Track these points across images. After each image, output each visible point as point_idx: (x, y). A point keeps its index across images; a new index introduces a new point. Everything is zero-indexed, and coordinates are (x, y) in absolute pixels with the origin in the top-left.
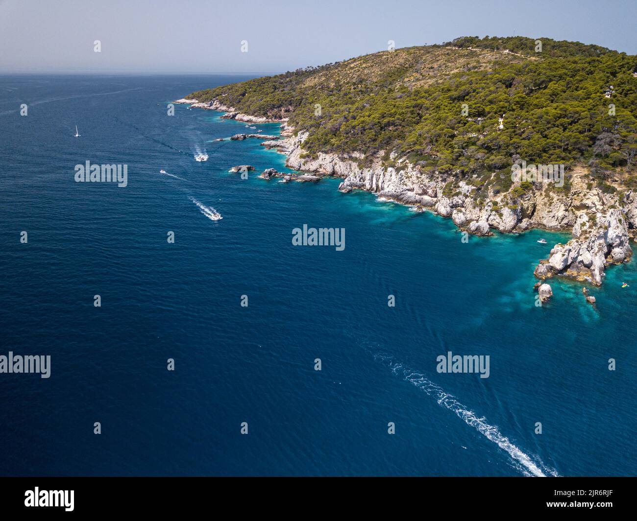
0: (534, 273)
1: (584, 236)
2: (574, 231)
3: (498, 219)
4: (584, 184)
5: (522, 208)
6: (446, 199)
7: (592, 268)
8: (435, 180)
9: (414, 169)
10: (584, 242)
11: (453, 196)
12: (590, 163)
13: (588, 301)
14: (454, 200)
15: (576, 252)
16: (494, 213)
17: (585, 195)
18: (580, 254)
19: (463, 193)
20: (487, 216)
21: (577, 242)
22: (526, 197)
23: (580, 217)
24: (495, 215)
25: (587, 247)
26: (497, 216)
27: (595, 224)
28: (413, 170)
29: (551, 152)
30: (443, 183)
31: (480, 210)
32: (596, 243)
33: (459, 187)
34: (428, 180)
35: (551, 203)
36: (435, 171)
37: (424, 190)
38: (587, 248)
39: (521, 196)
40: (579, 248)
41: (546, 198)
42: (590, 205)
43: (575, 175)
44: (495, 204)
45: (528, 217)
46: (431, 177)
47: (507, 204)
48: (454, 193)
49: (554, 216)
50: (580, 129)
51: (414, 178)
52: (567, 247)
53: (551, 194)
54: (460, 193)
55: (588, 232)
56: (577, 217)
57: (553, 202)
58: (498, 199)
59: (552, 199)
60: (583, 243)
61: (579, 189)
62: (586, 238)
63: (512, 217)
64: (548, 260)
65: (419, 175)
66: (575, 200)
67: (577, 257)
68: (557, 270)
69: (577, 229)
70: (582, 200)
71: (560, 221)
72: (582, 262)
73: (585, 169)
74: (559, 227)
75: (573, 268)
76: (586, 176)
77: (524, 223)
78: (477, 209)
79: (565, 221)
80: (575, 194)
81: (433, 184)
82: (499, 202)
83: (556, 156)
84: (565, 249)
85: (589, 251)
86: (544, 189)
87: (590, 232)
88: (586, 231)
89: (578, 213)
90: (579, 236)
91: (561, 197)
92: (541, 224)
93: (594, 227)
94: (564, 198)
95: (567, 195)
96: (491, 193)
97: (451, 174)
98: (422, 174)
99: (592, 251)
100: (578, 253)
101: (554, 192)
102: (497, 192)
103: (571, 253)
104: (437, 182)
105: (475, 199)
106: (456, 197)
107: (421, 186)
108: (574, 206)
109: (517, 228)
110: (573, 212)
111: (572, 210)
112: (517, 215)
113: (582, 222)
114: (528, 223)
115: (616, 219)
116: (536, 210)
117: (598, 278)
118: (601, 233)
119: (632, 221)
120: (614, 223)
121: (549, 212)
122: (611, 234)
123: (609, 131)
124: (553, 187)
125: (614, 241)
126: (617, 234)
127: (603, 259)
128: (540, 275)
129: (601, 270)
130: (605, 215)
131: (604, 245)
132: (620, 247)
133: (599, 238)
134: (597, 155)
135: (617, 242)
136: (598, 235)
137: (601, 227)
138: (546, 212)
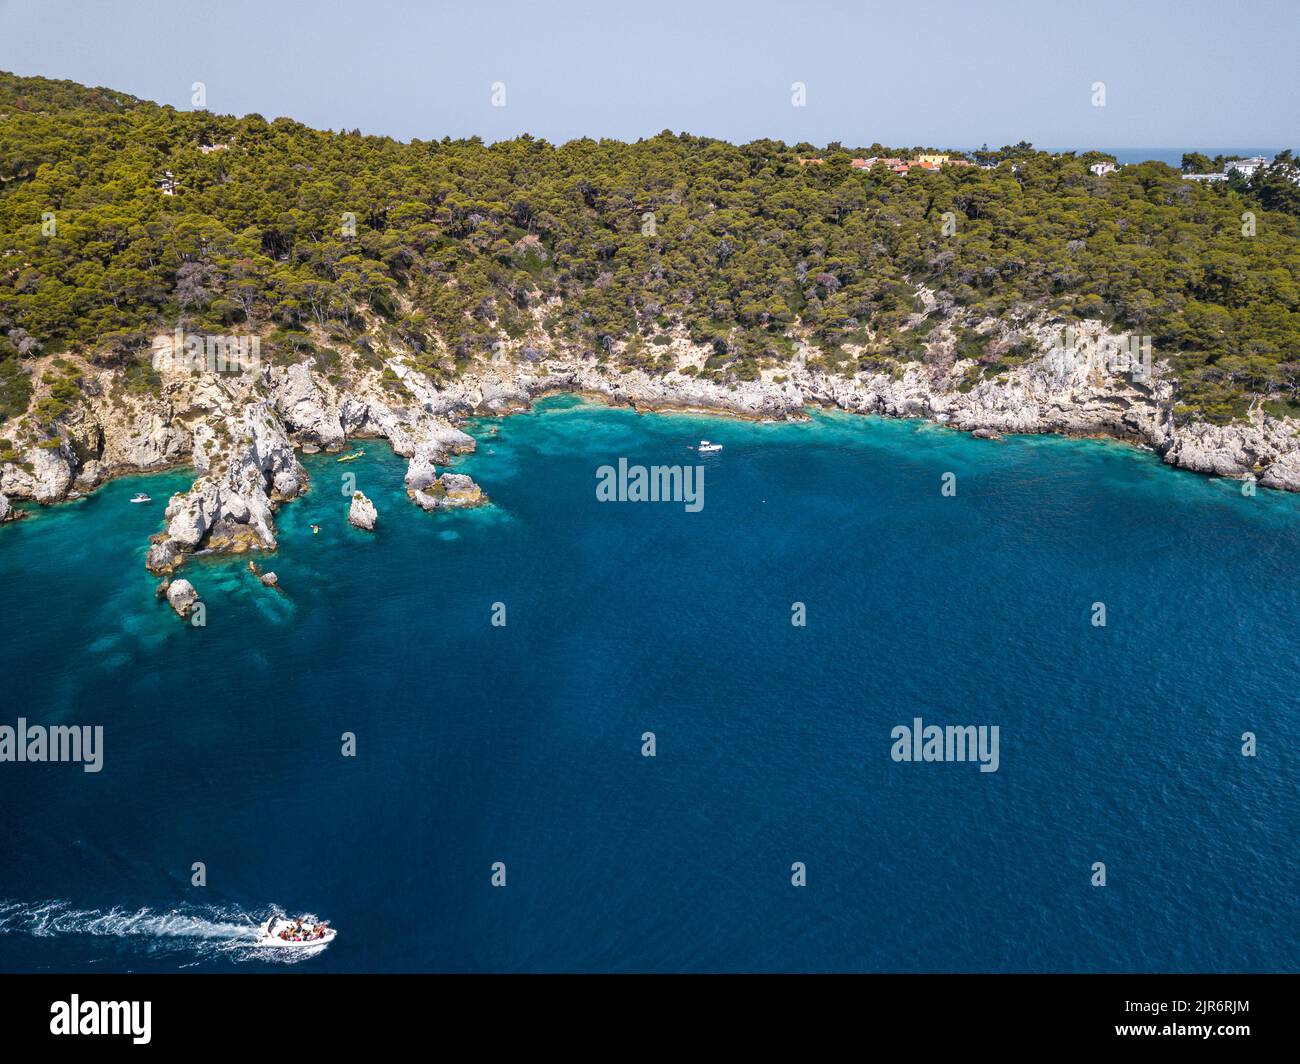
0: (148, 566)
1: (218, 467)
2: (195, 463)
3: (25, 478)
5: (73, 442)
7: (252, 521)
10: (220, 477)
12: (180, 325)
13: (266, 584)
15: (214, 501)
16: (8, 466)
17: (192, 389)
18: (222, 501)
21: (209, 480)
22: (74, 417)
23: (198, 433)
24: (14, 469)
26: (20, 471)
27: (230, 440)
29: (94, 313)
32: (242, 473)
35: (132, 418)
38: (230, 486)
39: (61, 415)
40: (216, 493)
41: (117, 410)
42: (209, 405)
45: (93, 457)
47: (34, 439)
49: (147, 443)
50: (137, 261)
52: (194, 496)
53: (125, 399)
55: (222, 457)
56: (193, 434)
57: (136, 415)
58: (8, 434)
59: (132, 409)
60: (220, 479)
61: (178, 380)
62: (223, 469)
63: (55, 466)
64: (166, 533)
66: (178, 401)
67: (218, 510)
68: (190, 545)
69: (200, 457)
70: (190, 400)
71: (162, 449)
72: (230, 515)
74: (165, 461)
75: (219, 531)
77: (90, 472)
79: (173, 447)
80: (173, 390)
82: (12, 440)
83: (108, 321)
84: (191, 502)
85: (235, 491)
86: (107, 393)
87: (226, 456)
88: (218, 456)
89: (193, 425)
90: (207, 468)
91: (147, 402)
92: (126, 465)
93: (229, 444)
94: (155, 401)
95: (158, 395)
99: (241, 490)
100: (218, 501)
101: (130, 394)
102: (1, 420)
103: (205, 505)
108: (179, 414)
109: (76, 485)
110: (181, 426)
111: (178, 421)
112: (67, 458)
113: (205, 441)
114: (98, 470)
115: (261, 421)
116: (106, 438)
117: (268, 536)
118: (245, 452)
119: (288, 418)
120: (261, 429)
121: (133, 436)
122: (262, 451)
123: (193, 259)
124: (126, 384)
125: (271, 460)
126: (271, 447)
127: (265, 498)
128: (160, 566)
129: (267, 520)
130: (241, 419)
131: (258, 473)
132: (285, 469)
133: (245, 462)
134: (188, 308)
135: (278, 462)
136: (241, 458)
137: (241, 442)
138: (128, 437)
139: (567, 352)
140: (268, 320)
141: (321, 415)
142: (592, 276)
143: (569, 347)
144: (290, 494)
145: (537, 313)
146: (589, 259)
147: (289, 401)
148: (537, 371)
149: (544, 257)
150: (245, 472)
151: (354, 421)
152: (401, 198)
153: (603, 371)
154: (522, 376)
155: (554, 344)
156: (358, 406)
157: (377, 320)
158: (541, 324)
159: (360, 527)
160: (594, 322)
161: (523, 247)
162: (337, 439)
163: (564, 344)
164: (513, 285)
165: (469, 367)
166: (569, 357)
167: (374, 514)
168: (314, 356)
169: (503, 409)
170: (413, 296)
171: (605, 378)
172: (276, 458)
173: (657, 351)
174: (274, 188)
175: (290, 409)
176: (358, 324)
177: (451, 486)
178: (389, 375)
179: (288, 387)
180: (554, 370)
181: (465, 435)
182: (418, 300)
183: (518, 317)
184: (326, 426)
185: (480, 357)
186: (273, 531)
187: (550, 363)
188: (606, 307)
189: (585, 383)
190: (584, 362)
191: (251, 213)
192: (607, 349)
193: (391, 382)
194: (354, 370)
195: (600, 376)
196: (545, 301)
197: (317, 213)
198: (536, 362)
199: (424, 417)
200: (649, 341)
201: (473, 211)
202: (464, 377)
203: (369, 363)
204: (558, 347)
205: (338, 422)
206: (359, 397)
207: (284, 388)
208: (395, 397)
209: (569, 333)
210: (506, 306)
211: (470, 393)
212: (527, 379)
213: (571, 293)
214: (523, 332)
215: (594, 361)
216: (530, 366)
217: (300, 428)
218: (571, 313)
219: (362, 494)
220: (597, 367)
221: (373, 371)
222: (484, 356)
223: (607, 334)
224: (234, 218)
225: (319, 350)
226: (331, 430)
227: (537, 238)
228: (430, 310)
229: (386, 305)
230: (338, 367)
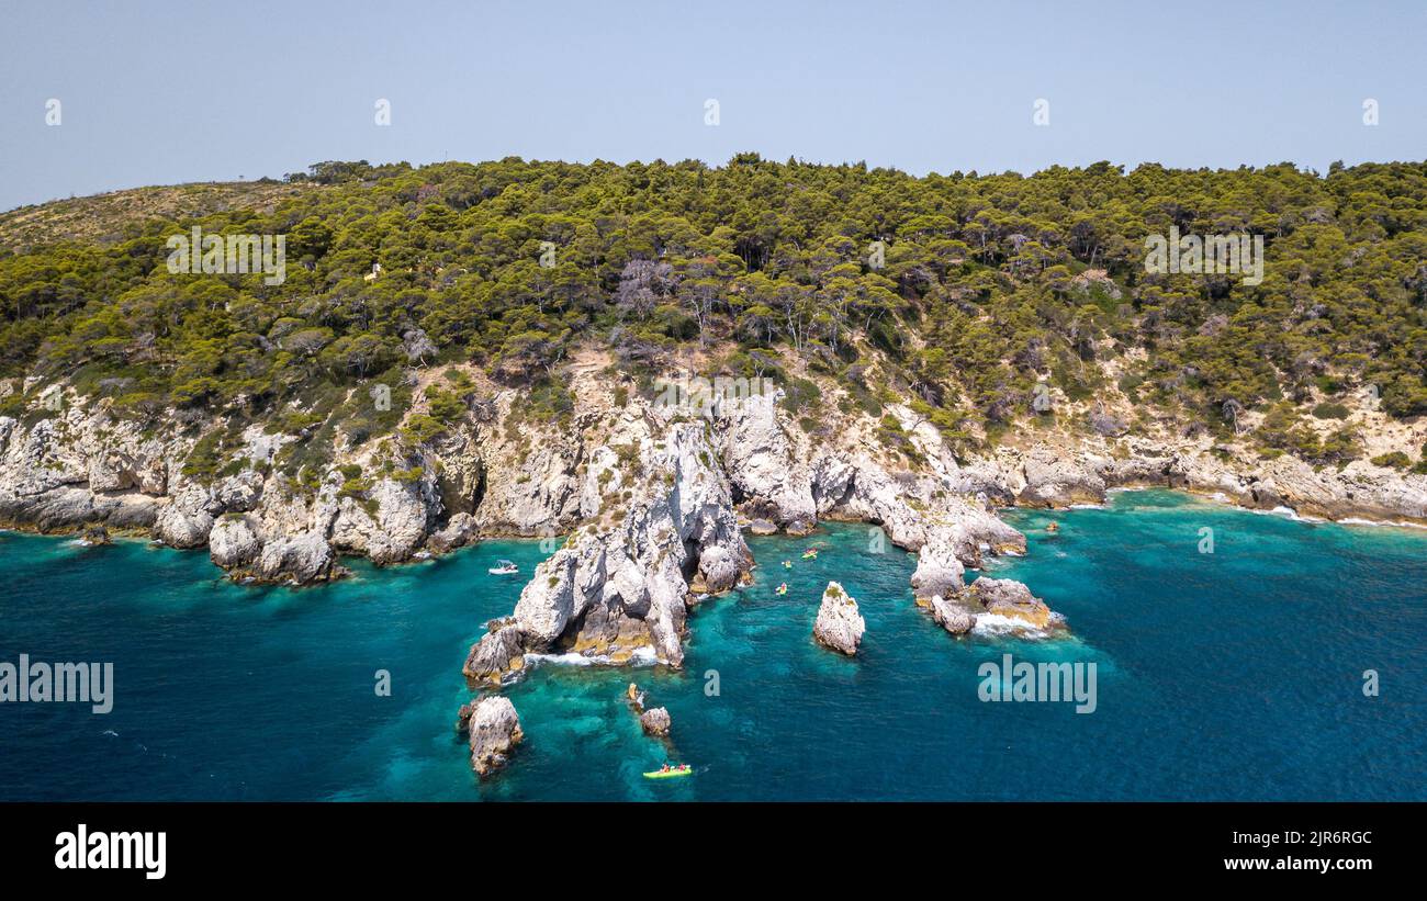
0: (465, 670)
1: (612, 512)
3: (365, 524)
4: (607, 394)
5: (441, 479)
6: (194, 487)
7: (651, 615)
8: (161, 434)
9: (91, 411)
11: (220, 475)
12: (613, 338)
13: (647, 731)
14: (225, 488)
15: (594, 568)
16: (348, 501)
17: (612, 424)
18: (609, 572)
19: (253, 462)
20: (327, 519)
21: (594, 532)
22: (450, 445)
23: (595, 460)
24: (354, 508)
25: (623, 545)
26: (360, 511)
27: (640, 473)
28: (87, 413)
29: (508, 314)
30: (190, 441)
31: (309, 503)
32: (649, 530)
33: (241, 444)
34: (135, 439)
35: (525, 455)
36: (163, 407)
37: (124, 474)
38: (626, 548)
39: (434, 441)
40: (600, 553)
41: (509, 445)
43: (581, 371)
44: (353, 473)
45: (465, 508)
46: (150, 428)
47: (390, 467)
48: (225, 464)
49: (537, 493)
50: (578, 259)
51: (89, 439)
52: (564, 554)
53: (523, 429)
54: (244, 462)
55: (621, 497)
57: (531, 451)
58: (362, 459)
59: (527, 443)
60: (611, 531)
61: (596, 409)
62: (619, 516)
63: (407, 509)
64: (509, 615)
65: (105, 427)
66: (591, 439)
67: (599, 587)
68: (542, 641)
69: (591, 499)
70: (606, 437)
71: (556, 506)
72: (617, 599)
73: (605, 355)
74: (557, 522)
75: (594, 625)
76: (609, 372)
77: (454, 528)
78: (299, 502)
79: (572, 505)
80: (586, 424)
81: (154, 447)
82: (364, 467)
83: (524, 323)
85: (631, 557)
86: (502, 420)
87: (628, 496)
88: (616, 496)
90: (597, 515)
91: (549, 433)
92: (504, 524)
93: (636, 480)
94: (559, 434)
95: (564, 427)
96: (341, 445)
97: (219, 411)
98: (115, 421)
99: (641, 561)
100: (602, 568)
101: (530, 423)
102: (359, 439)
103: (578, 573)
104: (170, 439)
105: (291, 472)
106: (230, 479)
107: (113, 459)
109: (430, 542)
112: (427, 501)
113: (601, 472)
114: (466, 527)
115: (692, 453)
116: (488, 484)
117: (671, 642)
118: (658, 495)
119: (736, 477)
120: (690, 466)
121: (521, 481)
122: (688, 501)
123: (644, 257)
124: (527, 409)
125: (700, 522)
126: (702, 498)
127: (679, 579)
128: (482, 671)
129: (676, 616)
130: (662, 442)
131: (675, 535)
132: (720, 542)
133: (657, 512)
134: (625, 320)
135: (709, 527)
136: (650, 503)
137: (655, 478)
138: (513, 482)
139: (1160, 426)
140: (728, 339)
141: (784, 476)
142: (1193, 321)
143: (1163, 420)
144: (721, 584)
145: (1110, 368)
146: (1189, 295)
147: (741, 450)
148: (1112, 450)
149: (1117, 294)
150: (653, 530)
151: (832, 492)
152: (917, 210)
153: (1225, 455)
154: (1088, 455)
155: (1138, 412)
156: (840, 467)
157: (875, 354)
158: (1116, 383)
159: (831, 648)
160: (1203, 383)
161: (1085, 283)
162: (803, 517)
163: (1153, 413)
164: (1073, 325)
165: (1006, 437)
166: (1164, 433)
167: (859, 626)
168: (784, 388)
169: (1062, 499)
170: (927, 332)
171: (1230, 466)
172: (708, 519)
173: (1324, 428)
174: (756, 196)
175: (741, 463)
176: (848, 353)
177: (995, 597)
178: (891, 423)
179: (742, 428)
180: (1139, 452)
181: (1008, 527)
182: (933, 339)
183: (1081, 371)
184: (789, 493)
185: (1023, 423)
186: (683, 638)
187: (1132, 440)
188: (1223, 361)
189: (1192, 474)
190: (1189, 442)
191: (727, 217)
192: (1230, 422)
193: (891, 434)
194: (839, 413)
195: (1220, 464)
196: (1122, 353)
197: (807, 224)
198: (1110, 437)
199: (941, 494)
200: (1306, 412)
201: (1012, 231)
202: (998, 450)
203: (861, 405)
204: (1144, 417)
205: (808, 490)
206: (843, 453)
207: (735, 431)
208: (898, 458)
209: (1162, 397)
210: (1063, 356)
211: (1007, 476)
212: (1098, 461)
213: (1161, 342)
214: (1090, 393)
215: (1207, 441)
216: (1101, 442)
217: (751, 495)
218: (1164, 368)
219: (840, 589)
220: (1213, 450)
221: (867, 417)
222: (1030, 422)
223: (1230, 397)
224: (705, 221)
225: (791, 380)
226: (797, 501)
227: (1104, 273)
228: (951, 352)
229: (890, 337)
230: (817, 406)
